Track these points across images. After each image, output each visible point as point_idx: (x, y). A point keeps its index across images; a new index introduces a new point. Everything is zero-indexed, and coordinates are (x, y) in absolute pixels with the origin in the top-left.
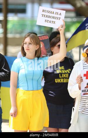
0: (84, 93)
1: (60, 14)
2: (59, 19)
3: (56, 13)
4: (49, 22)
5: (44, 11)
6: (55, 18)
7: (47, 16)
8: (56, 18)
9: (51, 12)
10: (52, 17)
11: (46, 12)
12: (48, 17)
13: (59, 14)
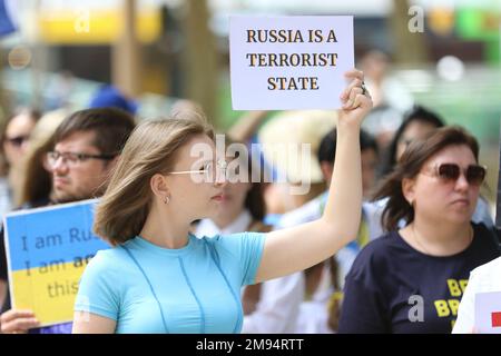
1: (332, 36)
2: (329, 61)
3: (314, 37)
4: (286, 85)
5: (256, 37)
6: (311, 61)
7: (272, 60)
8: (318, 60)
9: (287, 35)
10: (295, 60)
11: (263, 38)
12: (278, 61)
13: (325, 38)
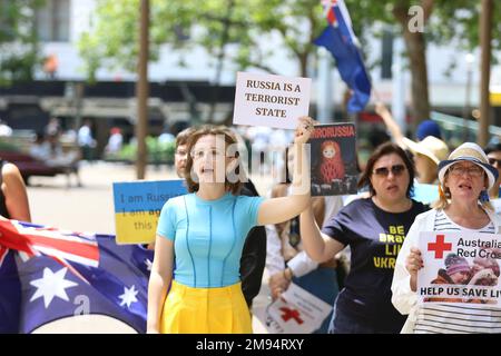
0: (427, 296)
1: (298, 88)
2: (294, 102)
3: (287, 87)
4: (267, 113)
5: (252, 85)
6: (284, 101)
7: (260, 98)
8: (288, 101)
9: (271, 85)
10: (274, 100)
11: (257, 85)
12: (264, 99)
13: (294, 89)
